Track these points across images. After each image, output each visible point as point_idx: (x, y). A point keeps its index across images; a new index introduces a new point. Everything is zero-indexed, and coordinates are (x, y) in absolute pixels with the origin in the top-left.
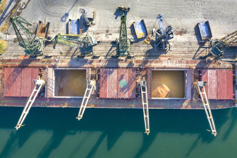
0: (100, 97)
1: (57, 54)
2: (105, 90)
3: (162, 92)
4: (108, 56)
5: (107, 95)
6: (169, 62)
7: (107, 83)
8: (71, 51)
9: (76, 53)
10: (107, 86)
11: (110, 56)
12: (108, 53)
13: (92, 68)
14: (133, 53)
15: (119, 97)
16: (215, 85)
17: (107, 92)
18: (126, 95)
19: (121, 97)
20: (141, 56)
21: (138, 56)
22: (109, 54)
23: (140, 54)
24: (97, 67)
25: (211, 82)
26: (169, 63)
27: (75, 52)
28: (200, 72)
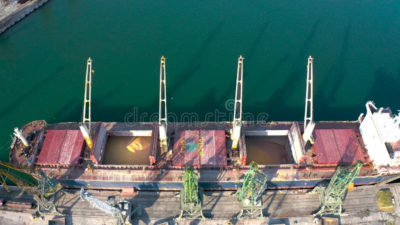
0: (224, 131)
1: (298, 197)
2: (218, 140)
3: (137, 145)
4: (217, 196)
5: (215, 134)
6: (121, 179)
7: (216, 148)
8: (277, 201)
9: (270, 200)
10: (216, 144)
11: (214, 196)
12: (217, 201)
13: (240, 169)
14: (176, 201)
15: (198, 132)
16: (66, 145)
17: (215, 136)
18: (188, 134)
19: (194, 131)
20: (163, 197)
21: (168, 197)
22: (215, 200)
23: (166, 200)
24: (232, 169)
25: (69, 148)
26: (122, 177)
27: (272, 200)
28: (81, 161)
